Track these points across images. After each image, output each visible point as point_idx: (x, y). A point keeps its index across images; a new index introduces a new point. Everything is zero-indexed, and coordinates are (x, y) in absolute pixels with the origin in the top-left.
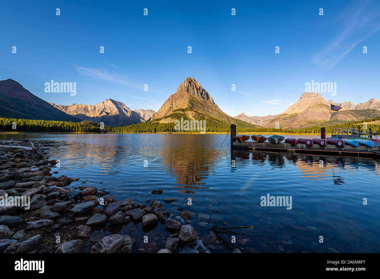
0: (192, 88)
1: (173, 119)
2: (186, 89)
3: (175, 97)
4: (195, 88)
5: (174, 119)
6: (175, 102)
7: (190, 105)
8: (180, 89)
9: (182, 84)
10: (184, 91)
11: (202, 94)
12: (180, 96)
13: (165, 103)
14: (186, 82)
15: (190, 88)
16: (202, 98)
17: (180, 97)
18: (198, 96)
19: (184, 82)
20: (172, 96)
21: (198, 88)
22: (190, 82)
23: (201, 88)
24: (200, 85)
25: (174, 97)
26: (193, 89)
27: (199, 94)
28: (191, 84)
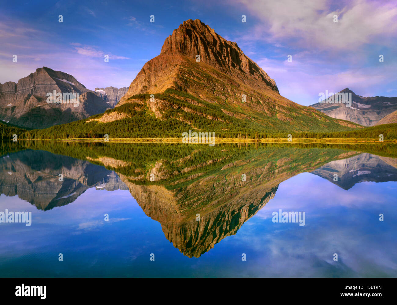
0: (193, 43)
1: (120, 114)
2: (179, 46)
3: (155, 65)
4: (200, 43)
5: (122, 113)
6: (155, 76)
7: (180, 83)
8: (166, 48)
9: (171, 36)
10: (174, 51)
11: (217, 55)
12: (165, 63)
13: (137, 78)
14: (179, 32)
15: (188, 43)
16: (217, 65)
17: (165, 65)
18: (208, 60)
19: (174, 33)
20: (149, 63)
21: (208, 43)
22: (188, 32)
23: (218, 41)
24: (215, 36)
25: (153, 65)
26: (196, 45)
27: (211, 55)
28: (190, 36)
